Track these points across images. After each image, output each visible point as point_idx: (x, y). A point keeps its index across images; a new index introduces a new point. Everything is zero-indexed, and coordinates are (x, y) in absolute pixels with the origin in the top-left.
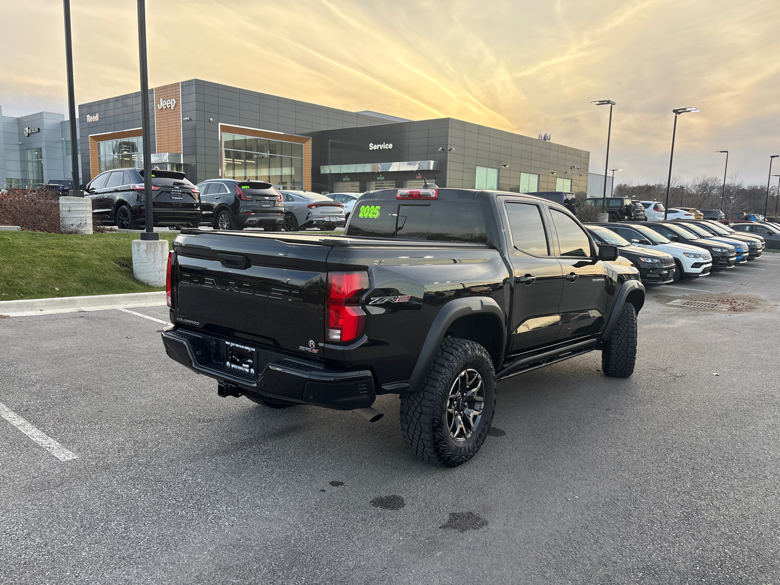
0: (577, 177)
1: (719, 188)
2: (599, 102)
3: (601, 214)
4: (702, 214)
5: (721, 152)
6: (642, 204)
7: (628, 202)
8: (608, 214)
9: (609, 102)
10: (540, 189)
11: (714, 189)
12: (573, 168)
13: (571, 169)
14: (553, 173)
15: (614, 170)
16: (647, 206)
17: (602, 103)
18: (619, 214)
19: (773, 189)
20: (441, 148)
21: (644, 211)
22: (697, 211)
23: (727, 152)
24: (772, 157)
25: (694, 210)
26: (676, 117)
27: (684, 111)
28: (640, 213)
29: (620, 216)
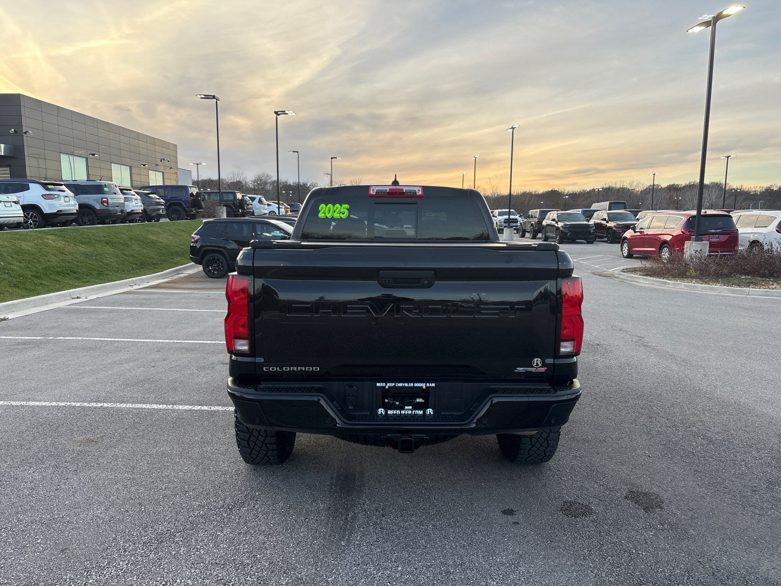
0: (168, 170)
1: (272, 183)
2: (205, 95)
3: (219, 208)
4: (288, 207)
5: (293, 152)
6: (249, 197)
7: (239, 196)
8: (225, 207)
9: (214, 97)
10: (133, 182)
11: (268, 184)
12: (163, 160)
13: (161, 161)
14: (144, 165)
15: (197, 164)
16: (253, 199)
17: (207, 97)
18: (233, 207)
19: (312, 185)
20: (13, 130)
21: (252, 205)
22: (284, 204)
23: (298, 152)
24: (332, 158)
25: (282, 204)
26: (277, 118)
27: (284, 113)
28: (249, 207)
29: (235, 210)
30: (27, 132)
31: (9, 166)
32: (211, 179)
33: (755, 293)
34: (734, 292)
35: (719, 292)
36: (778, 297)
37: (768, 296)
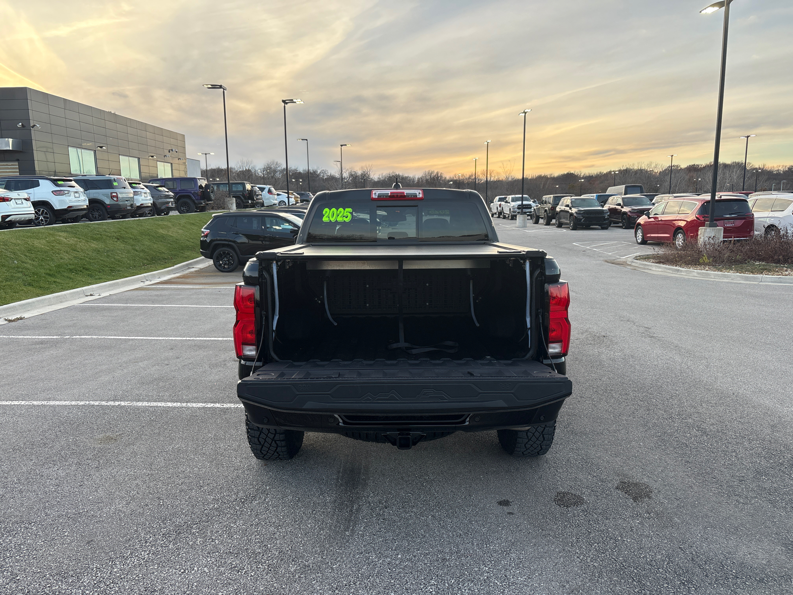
0: (176, 161)
1: (282, 171)
2: (212, 85)
3: (228, 199)
4: (299, 196)
5: (302, 140)
6: (258, 188)
7: (248, 187)
8: (234, 199)
9: (221, 87)
10: (142, 173)
11: (277, 172)
12: (171, 151)
13: (169, 152)
14: (152, 156)
15: (206, 154)
16: (262, 189)
17: (214, 87)
18: (243, 198)
19: (323, 173)
20: (20, 124)
21: (261, 195)
22: (294, 193)
23: (307, 140)
24: (342, 146)
25: (292, 193)
26: (285, 106)
27: (292, 101)
28: (259, 197)
29: (244, 201)
30: (34, 126)
31: (18, 160)
32: (220, 168)
33: (768, 280)
34: (747, 279)
35: (732, 280)
36: (791, 283)
37: (781, 282)
